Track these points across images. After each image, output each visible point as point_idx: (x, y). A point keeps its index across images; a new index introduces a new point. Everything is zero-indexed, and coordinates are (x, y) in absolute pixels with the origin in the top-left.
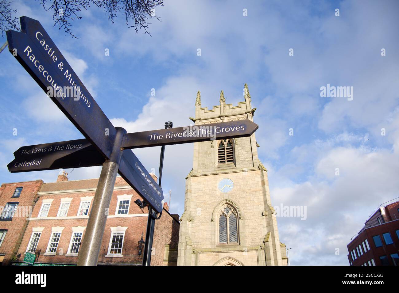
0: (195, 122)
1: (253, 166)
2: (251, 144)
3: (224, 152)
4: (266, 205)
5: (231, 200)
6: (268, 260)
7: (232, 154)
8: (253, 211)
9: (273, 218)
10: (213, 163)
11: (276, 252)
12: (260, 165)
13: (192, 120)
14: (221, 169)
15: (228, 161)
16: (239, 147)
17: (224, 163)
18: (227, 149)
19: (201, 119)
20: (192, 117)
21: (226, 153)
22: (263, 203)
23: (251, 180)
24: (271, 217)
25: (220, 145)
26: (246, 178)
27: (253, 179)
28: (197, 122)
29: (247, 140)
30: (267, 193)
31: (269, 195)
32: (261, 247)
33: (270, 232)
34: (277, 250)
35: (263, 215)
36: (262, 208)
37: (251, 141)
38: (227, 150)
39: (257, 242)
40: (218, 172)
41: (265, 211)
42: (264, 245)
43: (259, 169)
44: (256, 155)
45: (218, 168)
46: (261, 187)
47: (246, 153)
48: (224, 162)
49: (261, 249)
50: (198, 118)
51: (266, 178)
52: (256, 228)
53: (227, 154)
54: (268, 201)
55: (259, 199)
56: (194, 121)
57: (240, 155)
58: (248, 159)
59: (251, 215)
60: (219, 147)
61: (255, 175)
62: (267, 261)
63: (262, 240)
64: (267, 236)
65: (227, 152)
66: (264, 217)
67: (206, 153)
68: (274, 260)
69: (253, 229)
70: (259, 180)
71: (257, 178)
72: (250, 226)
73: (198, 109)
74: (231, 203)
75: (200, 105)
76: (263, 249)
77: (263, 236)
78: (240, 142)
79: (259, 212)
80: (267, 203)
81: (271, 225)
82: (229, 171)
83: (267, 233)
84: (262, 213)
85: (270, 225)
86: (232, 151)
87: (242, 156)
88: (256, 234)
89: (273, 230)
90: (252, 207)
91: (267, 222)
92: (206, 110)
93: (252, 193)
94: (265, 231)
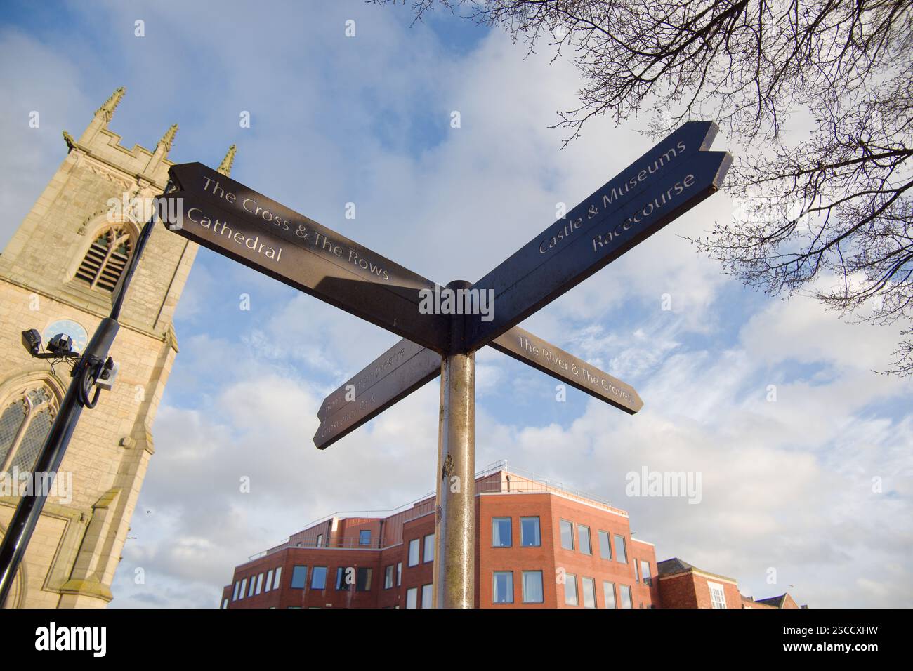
0: (73, 151)
1: (154, 327)
2: (175, 277)
3: (103, 258)
4: (140, 426)
5: (62, 377)
6: (85, 551)
7: (117, 274)
8: (101, 426)
9: (142, 460)
10: (63, 270)
11: (114, 538)
12: (169, 331)
13: (67, 140)
14: (75, 293)
15: (99, 284)
16: (144, 268)
17: (89, 284)
18: (113, 256)
19: (93, 153)
20: (71, 136)
21: (105, 264)
22: (134, 417)
23: (135, 354)
24: (139, 456)
25: (101, 237)
26: (124, 343)
27: (138, 355)
28: (76, 153)
29: (170, 262)
30: (154, 399)
31: (155, 405)
32: (82, 514)
33: (120, 487)
34: (118, 535)
35: (121, 444)
36: (127, 428)
37: (178, 271)
38: (112, 260)
39: (78, 501)
40: (63, 297)
41: (132, 436)
42: (93, 512)
43: (164, 340)
44: (172, 307)
45: (68, 286)
46: (148, 381)
47: (151, 288)
48: (91, 282)
49: (82, 519)
50: (87, 147)
51: (168, 366)
52: (91, 468)
53: (107, 267)
54: (147, 418)
55: (131, 405)
56: (71, 147)
57: (137, 288)
58: (150, 306)
59: (94, 433)
60: (96, 242)
61: (147, 347)
62: (81, 553)
63: (93, 501)
64: (110, 495)
65: (109, 262)
66: (122, 450)
67: (58, 238)
68: (101, 556)
69: (82, 467)
70: (152, 362)
71: (149, 356)
72: (77, 457)
73: (96, 126)
74: (57, 385)
75: (107, 121)
76: (85, 522)
77: (100, 492)
78: (152, 258)
79: (116, 434)
80: (144, 421)
81: (129, 472)
82: (91, 308)
83: (113, 488)
84: (122, 441)
85: (127, 473)
86: (123, 266)
87: (141, 290)
88: (83, 481)
89: (130, 488)
90: (105, 417)
91: (125, 463)
92: (115, 141)
93: (120, 384)
94: (109, 481)
